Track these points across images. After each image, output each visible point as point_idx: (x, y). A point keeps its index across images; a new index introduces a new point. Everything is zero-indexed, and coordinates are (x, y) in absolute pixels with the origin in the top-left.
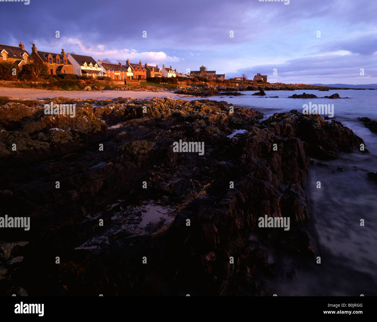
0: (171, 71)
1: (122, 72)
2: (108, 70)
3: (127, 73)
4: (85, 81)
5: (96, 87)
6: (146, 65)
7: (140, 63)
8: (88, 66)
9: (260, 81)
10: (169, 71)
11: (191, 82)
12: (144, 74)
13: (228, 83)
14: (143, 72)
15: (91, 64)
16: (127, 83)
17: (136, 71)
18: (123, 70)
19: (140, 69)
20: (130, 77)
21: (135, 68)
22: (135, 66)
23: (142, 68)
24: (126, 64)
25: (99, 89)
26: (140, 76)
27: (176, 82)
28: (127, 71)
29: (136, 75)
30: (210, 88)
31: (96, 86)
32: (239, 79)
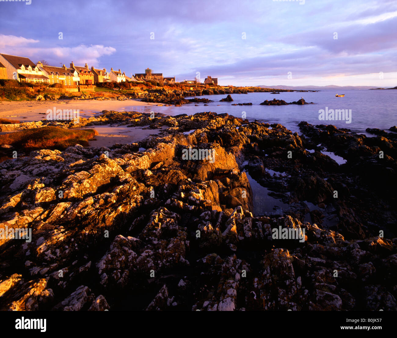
0: (120, 75)
1: (67, 77)
2: (51, 75)
3: (73, 77)
4: (33, 88)
5: (49, 96)
6: (92, 68)
7: (86, 66)
8: (26, 69)
9: (211, 84)
10: (118, 74)
11: (145, 88)
12: (91, 78)
13: (182, 87)
14: (91, 76)
15: (30, 67)
16: (81, 90)
17: (82, 75)
18: (68, 74)
19: (87, 73)
20: (76, 82)
21: (81, 71)
22: (81, 69)
23: (89, 72)
24: (70, 67)
25: (54, 98)
26: (87, 81)
27: (130, 87)
28: (73, 76)
29: (83, 80)
30: (168, 93)
31: (49, 94)
32: (190, 82)
